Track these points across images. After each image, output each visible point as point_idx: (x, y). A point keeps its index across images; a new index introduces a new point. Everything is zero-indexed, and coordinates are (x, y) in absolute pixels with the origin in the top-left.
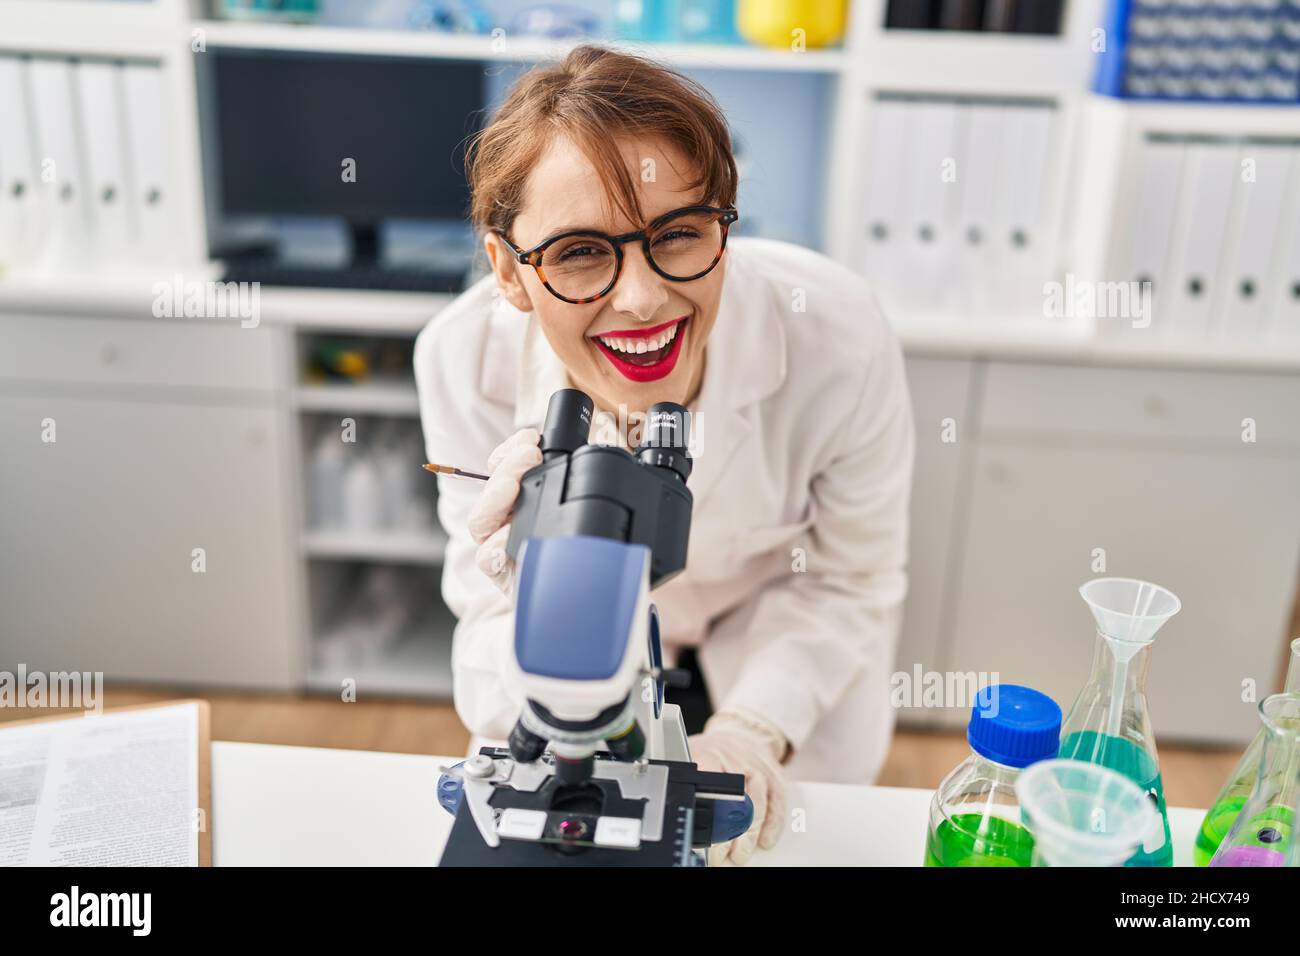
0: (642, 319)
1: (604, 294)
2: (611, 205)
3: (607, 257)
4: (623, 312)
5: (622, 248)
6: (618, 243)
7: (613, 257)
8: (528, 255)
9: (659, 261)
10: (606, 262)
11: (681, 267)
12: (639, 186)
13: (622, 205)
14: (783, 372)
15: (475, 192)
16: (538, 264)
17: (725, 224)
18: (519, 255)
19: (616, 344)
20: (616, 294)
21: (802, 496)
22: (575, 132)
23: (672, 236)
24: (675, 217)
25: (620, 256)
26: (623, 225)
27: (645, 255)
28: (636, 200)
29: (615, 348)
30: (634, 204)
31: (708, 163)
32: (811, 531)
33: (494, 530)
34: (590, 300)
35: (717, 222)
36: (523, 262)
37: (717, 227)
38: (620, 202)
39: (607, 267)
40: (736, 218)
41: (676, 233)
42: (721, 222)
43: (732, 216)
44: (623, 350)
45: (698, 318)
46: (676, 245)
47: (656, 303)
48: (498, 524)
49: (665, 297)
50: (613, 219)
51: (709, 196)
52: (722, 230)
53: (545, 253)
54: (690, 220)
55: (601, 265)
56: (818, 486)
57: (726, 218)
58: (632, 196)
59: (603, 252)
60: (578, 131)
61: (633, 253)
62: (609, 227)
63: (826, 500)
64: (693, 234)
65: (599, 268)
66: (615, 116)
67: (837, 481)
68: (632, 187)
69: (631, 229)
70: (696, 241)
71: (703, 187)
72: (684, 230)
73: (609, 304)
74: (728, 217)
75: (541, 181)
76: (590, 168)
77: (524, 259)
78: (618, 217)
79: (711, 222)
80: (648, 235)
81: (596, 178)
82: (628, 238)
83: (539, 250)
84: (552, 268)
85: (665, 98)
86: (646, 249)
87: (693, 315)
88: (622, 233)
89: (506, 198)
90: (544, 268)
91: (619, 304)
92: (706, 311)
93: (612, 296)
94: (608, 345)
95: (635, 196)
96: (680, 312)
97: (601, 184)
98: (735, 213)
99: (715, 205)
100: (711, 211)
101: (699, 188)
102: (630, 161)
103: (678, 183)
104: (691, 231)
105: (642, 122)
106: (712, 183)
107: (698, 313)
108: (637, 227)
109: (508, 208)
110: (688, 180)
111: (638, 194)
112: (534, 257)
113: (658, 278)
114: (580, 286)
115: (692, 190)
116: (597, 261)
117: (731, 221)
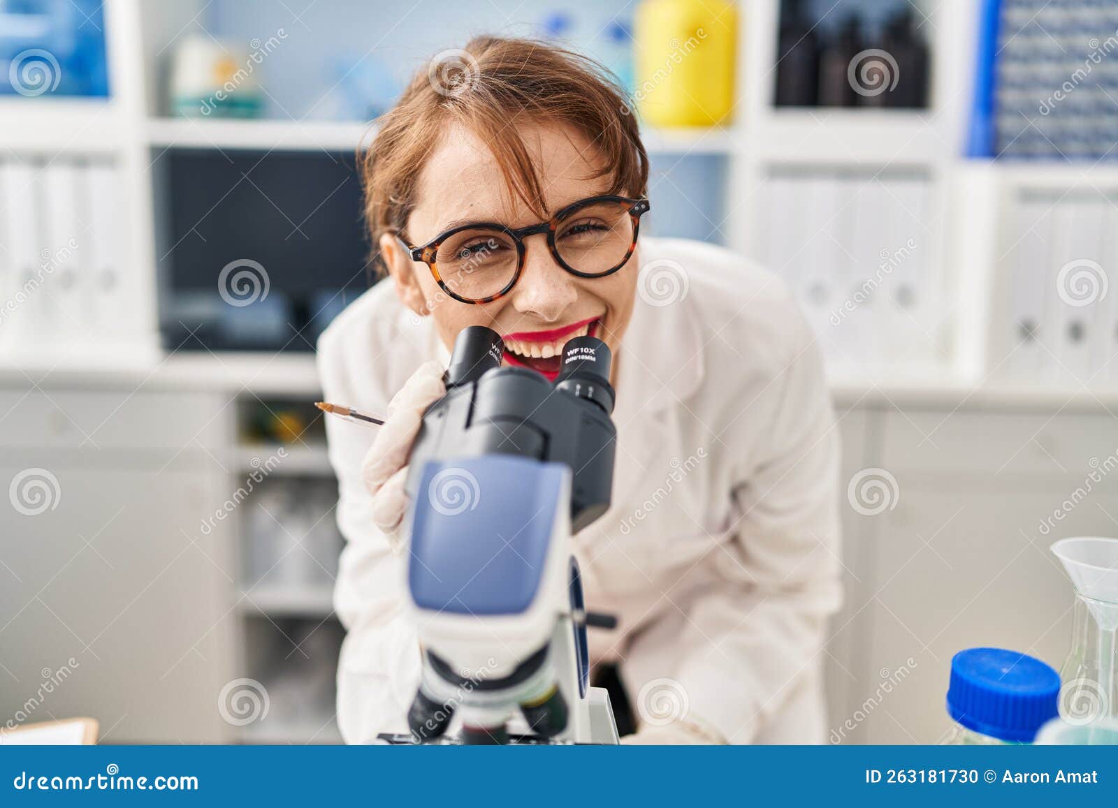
0: (547, 320)
1: (503, 293)
2: (511, 194)
3: (508, 253)
4: (525, 313)
5: (523, 240)
6: (520, 236)
7: (515, 253)
8: (421, 251)
9: (566, 256)
10: (507, 257)
11: (589, 263)
12: (542, 172)
13: (523, 194)
14: (700, 372)
15: (369, 189)
16: (432, 261)
17: (636, 216)
18: (411, 251)
19: (519, 348)
20: (518, 293)
21: (724, 504)
22: (471, 117)
23: (581, 230)
24: (583, 207)
25: (522, 251)
26: (524, 216)
27: (550, 249)
28: (538, 188)
29: (518, 353)
30: (536, 192)
31: (616, 148)
32: (735, 540)
33: (390, 474)
34: (488, 300)
35: (627, 213)
36: (417, 259)
37: (627, 218)
38: (521, 190)
39: (508, 264)
40: (648, 208)
41: (584, 226)
42: (632, 213)
43: (643, 206)
44: (527, 355)
45: (610, 317)
46: (585, 239)
47: (563, 302)
48: (395, 468)
49: (573, 295)
50: (514, 210)
51: (618, 185)
52: (633, 221)
53: (440, 249)
54: (597, 210)
55: (502, 261)
56: (743, 496)
57: (637, 208)
58: (534, 184)
59: (503, 247)
60: (474, 116)
61: (537, 248)
62: (509, 218)
63: (750, 509)
64: (601, 227)
65: (500, 266)
66: (514, 99)
67: (763, 492)
68: (534, 174)
69: (532, 219)
70: (606, 234)
71: (612, 175)
72: (593, 222)
73: (509, 305)
74: (639, 208)
75: (435, 174)
76: (489, 156)
77: (417, 255)
78: (520, 207)
79: (621, 213)
80: (552, 227)
81: (495, 166)
82: (530, 231)
83: (433, 245)
84: (448, 265)
85: (568, 78)
86: (550, 243)
87: (605, 316)
88: (524, 226)
89: (399, 193)
90: (438, 265)
91: (521, 303)
92: (620, 311)
93: (514, 295)
94: (510, 349)
95: (537, 184)
96: (591, 311)
97: (501, 173)
98: (647, 203)
99: (624, 194)
100: (620, 200)
101: (606, 176)
102: (531, 147)
103: (585, 170)
104: (600, 223)
105: (545, 105)
106: (621, 171)
107: (610, 311)
108: (540, 217)
109: (402, 203)
110: (595, 166)
111: (540, 182)
112: (427, 254)
113: (565, 275)
114: (478, 283)
115: (599, 179)
116: (496, 258)
117: (642, 212)
